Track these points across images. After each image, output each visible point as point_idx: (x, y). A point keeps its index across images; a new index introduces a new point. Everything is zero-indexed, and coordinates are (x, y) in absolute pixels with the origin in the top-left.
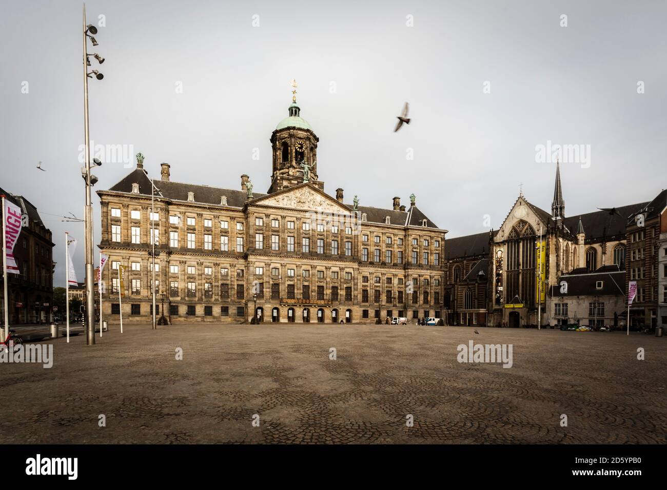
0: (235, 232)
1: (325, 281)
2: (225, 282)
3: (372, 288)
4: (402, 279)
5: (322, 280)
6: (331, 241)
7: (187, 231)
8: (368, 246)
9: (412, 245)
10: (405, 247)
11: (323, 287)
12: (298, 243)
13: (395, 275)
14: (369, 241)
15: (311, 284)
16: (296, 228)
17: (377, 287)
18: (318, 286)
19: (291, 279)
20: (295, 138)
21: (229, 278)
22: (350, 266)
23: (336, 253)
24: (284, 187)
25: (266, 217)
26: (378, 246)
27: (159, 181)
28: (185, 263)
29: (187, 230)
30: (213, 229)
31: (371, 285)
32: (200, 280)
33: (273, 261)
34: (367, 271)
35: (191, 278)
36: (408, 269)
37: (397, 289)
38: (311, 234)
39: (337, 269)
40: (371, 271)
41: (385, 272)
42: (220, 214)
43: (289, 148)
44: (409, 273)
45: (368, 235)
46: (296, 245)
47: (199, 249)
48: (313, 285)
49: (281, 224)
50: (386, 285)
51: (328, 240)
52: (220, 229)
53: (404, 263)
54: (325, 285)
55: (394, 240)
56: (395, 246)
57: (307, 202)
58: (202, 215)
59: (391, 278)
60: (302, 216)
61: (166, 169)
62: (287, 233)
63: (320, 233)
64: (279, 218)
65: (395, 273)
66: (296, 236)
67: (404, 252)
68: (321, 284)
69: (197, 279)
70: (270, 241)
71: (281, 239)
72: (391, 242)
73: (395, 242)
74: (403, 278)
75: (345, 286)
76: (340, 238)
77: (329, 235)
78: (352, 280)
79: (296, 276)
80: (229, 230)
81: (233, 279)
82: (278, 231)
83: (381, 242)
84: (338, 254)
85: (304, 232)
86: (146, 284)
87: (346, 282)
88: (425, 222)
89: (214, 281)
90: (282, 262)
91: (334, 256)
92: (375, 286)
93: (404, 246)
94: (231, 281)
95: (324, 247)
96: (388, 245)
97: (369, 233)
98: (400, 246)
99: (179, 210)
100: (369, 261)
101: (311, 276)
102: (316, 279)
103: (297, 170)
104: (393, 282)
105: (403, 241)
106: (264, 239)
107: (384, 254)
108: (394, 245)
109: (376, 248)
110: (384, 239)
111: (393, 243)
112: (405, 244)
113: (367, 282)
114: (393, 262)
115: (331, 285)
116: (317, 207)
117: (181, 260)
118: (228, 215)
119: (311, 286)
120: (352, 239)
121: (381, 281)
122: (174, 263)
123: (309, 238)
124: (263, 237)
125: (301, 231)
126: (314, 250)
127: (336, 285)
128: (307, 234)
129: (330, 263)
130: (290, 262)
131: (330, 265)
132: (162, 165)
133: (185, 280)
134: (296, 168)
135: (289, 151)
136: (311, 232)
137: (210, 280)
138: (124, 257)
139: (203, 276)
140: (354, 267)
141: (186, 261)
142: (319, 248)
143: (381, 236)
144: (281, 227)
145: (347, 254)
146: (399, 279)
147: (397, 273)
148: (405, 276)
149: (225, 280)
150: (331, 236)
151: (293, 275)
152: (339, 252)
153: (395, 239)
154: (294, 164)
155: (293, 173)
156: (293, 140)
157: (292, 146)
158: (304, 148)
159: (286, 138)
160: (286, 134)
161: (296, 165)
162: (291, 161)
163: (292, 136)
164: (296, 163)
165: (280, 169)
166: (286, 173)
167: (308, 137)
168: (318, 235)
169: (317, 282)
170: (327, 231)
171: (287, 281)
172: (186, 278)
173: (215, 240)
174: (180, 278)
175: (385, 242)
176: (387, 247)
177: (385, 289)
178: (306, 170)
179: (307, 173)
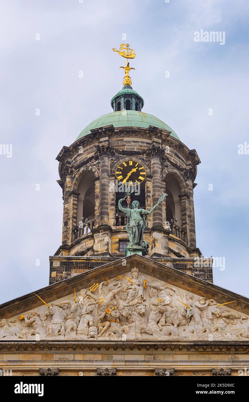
20: (113, 154)
43: (97, 184)
57: (135, 317)
103: (120, 236)
116: (171, 328)
134: (118, 232)
135: (97, 191)
154: (111, 221)
155: (107, 244)
156: (107, 161)
157: (105, 175)
158: (143, 176)
159: (91, 159)
160: (90, 151)
161: (117, 224)
162: (102, 214)
163: (102, 152)
164: (117, 219)
165: (72, 246)
166: (88, 250)
167: (154, 149)
178: (132, 223)
179: (135, 229)
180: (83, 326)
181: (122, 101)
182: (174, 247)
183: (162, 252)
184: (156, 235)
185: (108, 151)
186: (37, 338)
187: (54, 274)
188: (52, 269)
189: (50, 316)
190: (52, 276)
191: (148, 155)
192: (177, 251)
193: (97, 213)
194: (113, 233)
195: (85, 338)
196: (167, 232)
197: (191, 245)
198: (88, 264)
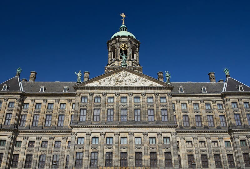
0: (71, 111)
1: (143, 147)
2: (57, 153)
3: (197, 152)
4: (229, 142)
5: (140, 146)
6: (147, 109)
8: (188, 112)
9: (232, 108)
10: (226, 111)
11: (141, 153)
13: (221, 139)
14: (188, 108)
15: (129, 151)
16: (115, 102)
17: (203, 151)
18: (136, 153)
19: (110, 147)
21: (61, 149)
22: (167, 131)
23: (153, 120)
25: (90, 96)
26: (197, 112)
27: (27, 83)
28: (28, 139)
29: (34, 112)
30: (54, 110)
31: (197, 149)
32: (37, 152)
33: (93, 131)
34: (190, 136)
35: (30, 151)
36: (233, 131)
37: (225, 152)
38: (128, 105)
39: (154, 135)
40: (194, 136)
41: (209, 136)
42: (60, 99)
43: (116, 49)
44: (235, 135)
45: (186, 104)
46: (115, 115)
48: (131, 151)
49: (102, 99)
50: (212, 149)
51: (144, 109)
52: (59, 110)
53: (228, 126)
54: (143, 151)
55: (213, 106)
56: (215, 111)
57: (124, 81)
58: (47, 101)
59: (217, 142)
60: (121, 92)
62: (107, 107)
63: (136, 104)
64: (101, 95)
65: (220, 136)
66: (115, 108)
67: (225, 116)
68: (139, 150)
69: (34, 152)
70: (92, 114)
71: (101, 112)
72: (211, 107)
73: (215, 107)
74: (230, 140)
75: (164, 151)
76: (155, 106)
77: (145, 105)
78: (171, 145)
79: (114, 143)
80: (66, 110)
81: (64, 150)
82: (99, 106)
83: (200, 108)
84: (155, 120)
85: (122, 104)
87: (165, 146)
88: (241, 88)
89: (47, 152)
90: (101, 131)
91: (150, 123)
92: (201, 150)
93: (224, 110)
95: (140, 115)
96: (208, 111)
97: (187, 102)
98: (220, 111)
99: (31, 99)
100: (191, 126)
101: (129, 143)
102: (134, 146)
103: (121, 62)
104: (219, 145)
105: (223, 106)
106: (87, 113)
107: (205, 118)
109: (196, 114)
110: (202, 106)
111: (212, 108)
112: (225, 108)
113: (192, 147)
114: (216, 126)
115: (149, 151)
116: (132, 83)
117: (24, 136)
118: (66, 99)
119: (128, 153)
120: (167, 106)
121: (206, 145)
123: (126, 109)
124: (87, 111)
125: (120, 103)
126: (131, 119)
127: (154, 150)
128: (125, 106)
129: (146, 129)
131: (147, 132)
135: (116, 51)
136: (128, 104)
137: (45, 152)
139: (40, 149)
140: (171, 131)
141: (28, 137)
142: (136, 117)
143: (199, 103)
144: (102, 102)
145: (163, 120)
146: (226, 142)
147: (222, 136)
148: (232, 139)
149: (57, 152)
150: (146, 105)
151: (111, 143)
152: (156, 119)
153: (214, 104)
154: (119, 58)
155: (118, 64)
156: (118, 44)
157: (118, 47)
158: (126, 47)
159: (114, 43)
160: (114, 41)
161: (120, 59)
162: (117, 56)
163: (117, 42)
164: (120, 58)
165: (110, 64)
166: (114, 65)
167: (129, 41)
168: (135, 105)
169: (135, 149)
170: (143, 102)
171: (106, 149)
172: (26, 151)
173: (54, 118)
174: (21, 151)
175: (205, 108)
176: (207, 113)
177: (212, 152)
178: (123, 59)
179: (124, 61)
180: (112, 83)
181: (122, 28)
182: (134, 64)
183: (131, 65)
184: (129, 61)
185: (118, 41)
186: (101, 86)
187: (106, 71)
189: (104, 81)
193: (116, 56)
194: (119, 61)
195: (112, 86)
196: (132, 61)
198: (114, 69)
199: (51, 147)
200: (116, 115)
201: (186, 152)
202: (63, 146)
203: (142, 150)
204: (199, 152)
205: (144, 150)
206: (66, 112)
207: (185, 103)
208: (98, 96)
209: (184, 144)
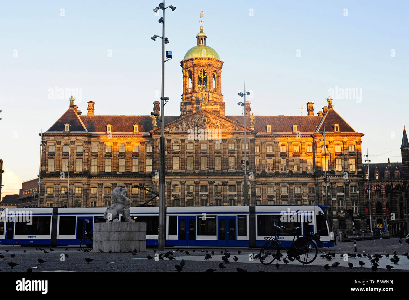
0: (145, 155)
3: (278, 198)
5: (220, 194)
6: (228, 157)
7: (105, 158)
8: (274, 157)
9: (322, 152)
10: (314, 154)
11: (220, 200)
12: (196, 162)
13: (305, 185)
14: (274, 151)
15: (208, 199)
16: (195, 149)
17: (284, 197)
18: (216, 200)
19: (190, 194)
20: (197, 67)
21: (139, 195)
24: (187, 112)
25: (168, 142)
26: (284, 156)
27: (85, 117)
28: (103, 185)
29: (105, 156)
30: (126, 154)
31: (278, 195)
33: (173, 180)
34: (272, 182)
35: (107, 198)
36: (317, 177)
37: (307, 198)
38: (208, 152)
39: (234, 183)
40: (277, 182)
41: (293, 182)
42: (132, 141)
43: (193, 76)
44: (319, 181)
45: (273, 146)
47: (113, 171)
48: (211, 199)
49: (181, 146)
50: (294, 194)
51: (225, 157)
52: (131, 153)
53: (314, 171)
56: (304, 154)
58: (117, 143)
59: (300, 188)
61: (91, 106)
62: (187, 154)
63: (217, 151)
64: (179, 141)
65: (305, 181)
66: (194, 155)
67: (314, 160)
68: (219, 198)
70: (171, 162)
71: (181, 159)
73: (304, 150)
74: (314, 186)
75: (243, 198)
76: (236, 153)
77: (226, 152)
79: (194, 191)
80: (140, 153)
81: (142, 197)
82: (178, 153)
83: (287, 151)
84: (235, 169)
85: (202, 151)
86: (71, 204)
88: (337, 127)
90: (181, 180)
94: (140, 198)
96: (296, 154)
97: (273, 143)
98: (309, 154)
99: (99, 141)
104: (302, 191)
108: (302, 153)
111: (301, 151)
112: (314, 151)
115: (229, 198)
117: (99, 182)
118: (139, 141)
121: (289, 191)
122: (94, 185)
123: (206, 156)
125: (200, 151)
126: (211, 168)
127: (233, 198)
128: (205, 153)
129: (226, 177)
130: (189, 180)
131: (226, 180)
132: (88, 103)
133: (102, 199)
135: (193, 78)
136: (208, 150)
138: (56, 184)
141: (103, 183)
143: (287, 145)
144: (181, 149)
146: (309, 188)
148: (316, 184)
149: (135, 198)
150: (228, 153)
153: (303, 147)
156: (196, 69)
157: (195, 74)
158: (206, 74)
159: (191, 67)
160: (190, 63)
163: (194, 66)
165: (186, 94)
166: (191, 97)
167: (210, 64)
168: (215, 153)
169: (215, 196)
170: (223, 149)
171: (187, 196)
172: (103, 198)
173: (127, 163)
174: (98, 198)
175: (292, 151)
176: (294, 156)
177: (294, 198)
179: (204, 99)
181: (200, 38)
182: (215, 96)
183: (211, 99)
184: (210, 94)
185: (196, 65)
187: (182, 107)
188: (181, 105)
190: (182, 104)
191: (208, 66)
192: (215, 97)
194: (198, 93)
196: (213, 93)
197: (220, 93)
198: (191, 104)
199: (128, 193)
200: (196, 164)
201: (267, 198)
202: (140, 193)
203: (222, 197)
204: (281, 198)
205: (224, 197)
206: (140, 156)
207: (271, 145)
208: (176, 142)
209: (266, 190)
